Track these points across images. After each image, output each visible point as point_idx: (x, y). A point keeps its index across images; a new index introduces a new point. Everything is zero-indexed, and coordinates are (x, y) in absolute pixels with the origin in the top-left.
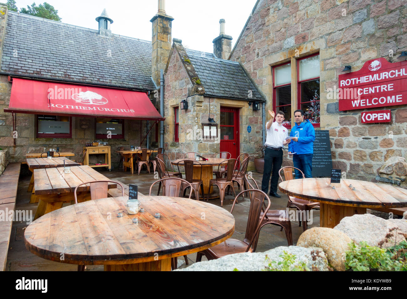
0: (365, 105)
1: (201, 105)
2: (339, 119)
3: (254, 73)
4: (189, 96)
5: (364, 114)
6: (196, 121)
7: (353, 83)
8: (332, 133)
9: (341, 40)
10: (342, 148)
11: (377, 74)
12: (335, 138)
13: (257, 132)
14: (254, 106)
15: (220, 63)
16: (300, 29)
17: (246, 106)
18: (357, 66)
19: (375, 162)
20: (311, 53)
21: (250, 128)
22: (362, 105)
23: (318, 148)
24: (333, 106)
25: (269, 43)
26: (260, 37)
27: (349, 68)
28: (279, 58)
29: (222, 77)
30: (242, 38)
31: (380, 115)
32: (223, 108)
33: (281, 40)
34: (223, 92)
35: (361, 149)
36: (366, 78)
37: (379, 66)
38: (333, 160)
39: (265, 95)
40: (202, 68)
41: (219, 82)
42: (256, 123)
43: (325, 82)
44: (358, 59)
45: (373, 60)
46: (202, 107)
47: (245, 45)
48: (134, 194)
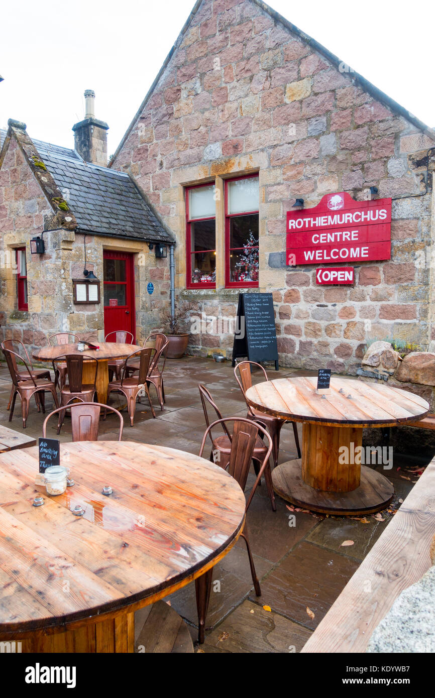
0: (321, 259)
1: (70, 248)
2: (286, 277)
3: (154, 194)
4: (47, 231)
5: (320, 271)
6: (63, 276)
7: (307, 226)
8: (276, 296)
9: (291, 159)
10: (289, 318)
11: (339, 216)
12: (280, 304)
13: (162, 293)
14: (157, 251)
15: (97, 172)
16: (230, 131)
17: (144, 251)
18: (312, 201)
19: (331, 338)
20: (247, 173)
21: (152, 286)
22: (317, 258)
23: (258, 319)
24: (278, 258)
25: (181, 147)
26: (164, 136)
27: (301, 202)
28: (196, 174)
29: (103, 199)
30: (132, 133)
31: (341, 274)
32: (107, 253)
33: (199, 146)
34: (107, 226)
35: (315, 321)
36: (324, 219)
37: (341, 203)
38: (278, 336)
39: (174, 233)
40: (67, 179)
41: (98, 208)
42: (161, 278)
43: (267, 221)
44: (313, 191)
45: (333, 194)
46: (73, 252)
47: (139, 146)
48: (53, 455)
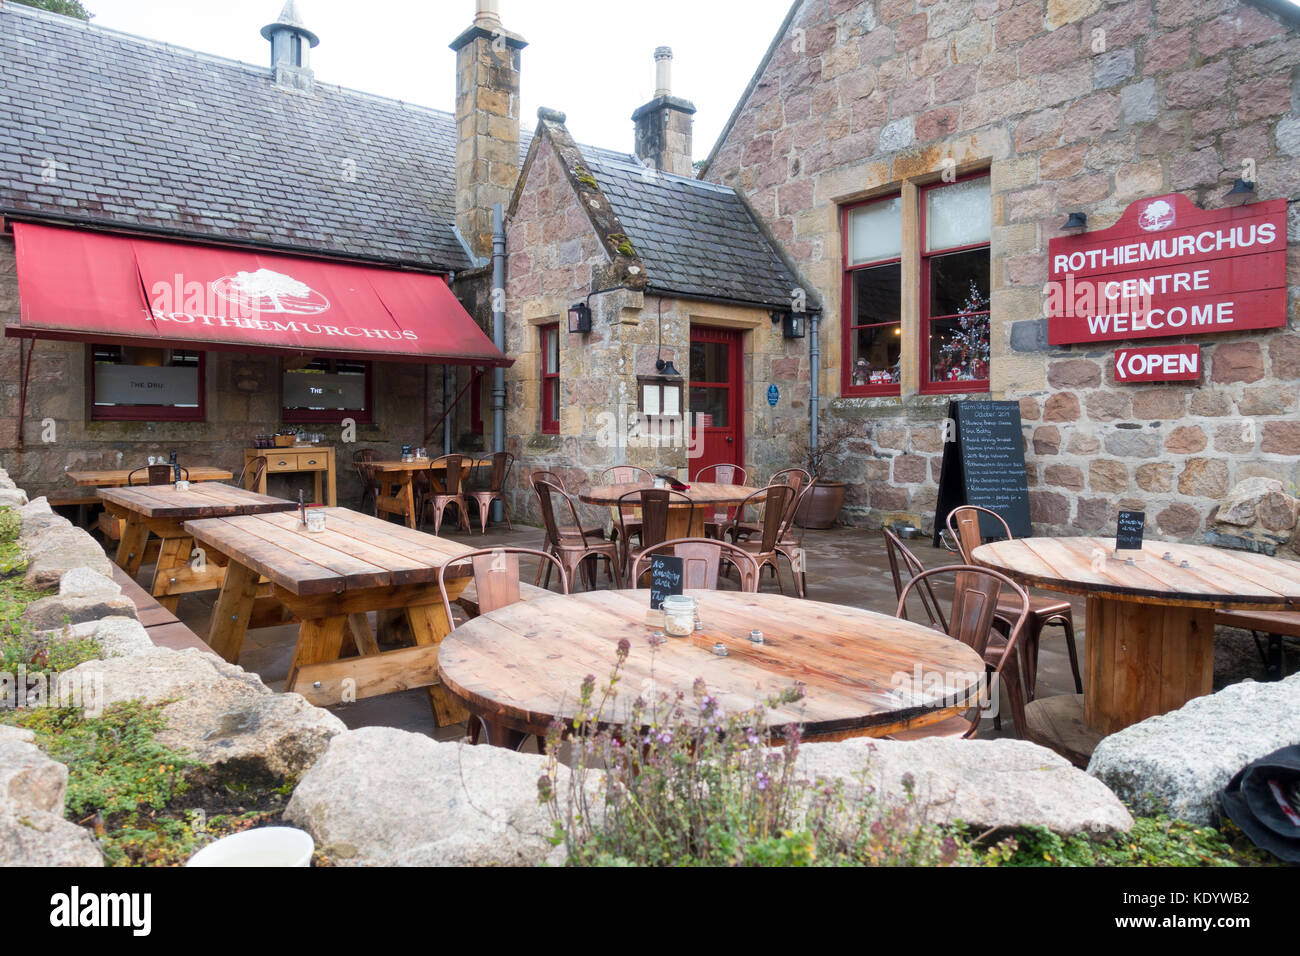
0: (1126, 329)
1: (635, 320)
2: (1048, 369)
3: (782, 222)
4: (596, 292)
5: (1124, 355)
6: (622, 370)
7: (1093, 265)
8: (1028, 408)
9: (1058, 136)
10: (1055, 452)
11: (1164, 242)
12: (1035, 424)
13: (795, 405)
14: (787, 326)
15: (680, 188)
16: (932, 95)
17: (764, 326)
18: (1105, 215)
19: (1150, 494)
20: (966, 170)
21: (777, 391)
22: (1116, 330)
23: (989, 452)
24: (1032, 332)
25: (834, 133)
26: (803, 114)
27: (1080, 219)
28: (862, 179)
29: (690, 235)
30: (744, 113)
31: (1170, 360)
32: (697, 329)
33: (871, 127)
34: (698, 281)
35: (1112, 457)
36: (1131, 250)
37: (1169, 216)
38: (1031, 489)
39: (819, 292)
40: (630, 203)
41: (683, 250)
42: (793, 376)
43: (1006, 260)
44: (1107, 195)
45: (1151, 199)
46: (639, 328)
47: (756, 136)
48: (672, 581)
